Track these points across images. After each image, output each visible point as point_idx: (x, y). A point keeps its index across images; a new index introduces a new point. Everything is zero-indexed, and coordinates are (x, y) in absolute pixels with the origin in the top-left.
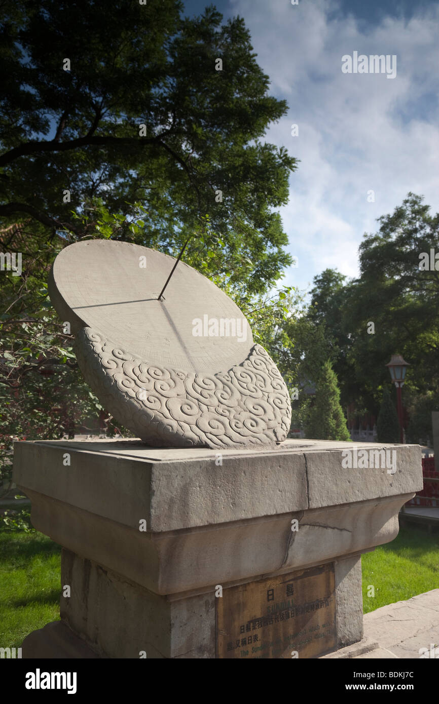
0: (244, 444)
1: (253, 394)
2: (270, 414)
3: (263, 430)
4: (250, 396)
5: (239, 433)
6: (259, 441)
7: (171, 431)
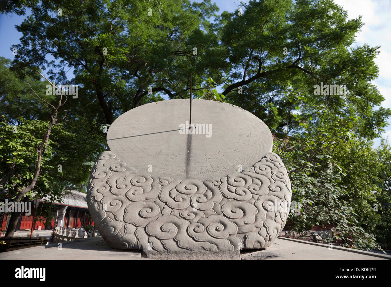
0: (191, 250)
1: (238, 197)
2: (250, 218)
3: (230, 235)
4: (234, 199)
5: (193, 238)
6: (215, 248)
7: (112, 232)
